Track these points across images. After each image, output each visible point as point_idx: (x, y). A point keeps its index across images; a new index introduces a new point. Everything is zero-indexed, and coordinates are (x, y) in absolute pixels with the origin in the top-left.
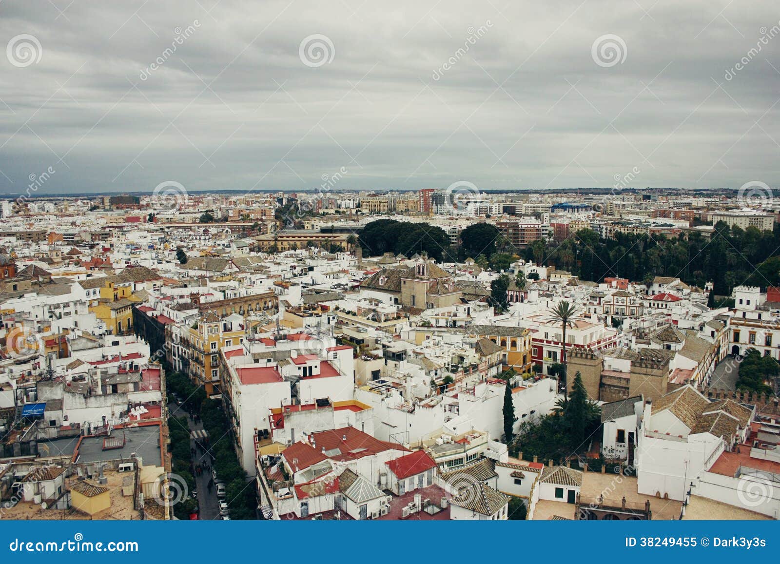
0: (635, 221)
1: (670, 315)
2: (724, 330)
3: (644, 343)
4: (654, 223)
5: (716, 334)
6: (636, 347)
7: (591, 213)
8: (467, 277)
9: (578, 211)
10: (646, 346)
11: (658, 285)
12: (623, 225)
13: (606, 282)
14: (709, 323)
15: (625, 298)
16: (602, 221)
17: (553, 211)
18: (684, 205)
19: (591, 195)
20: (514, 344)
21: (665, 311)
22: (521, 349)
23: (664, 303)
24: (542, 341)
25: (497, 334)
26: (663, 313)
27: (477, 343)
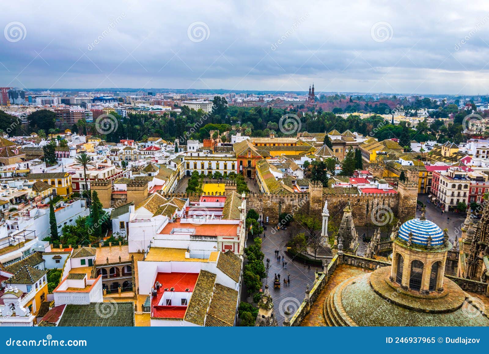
0: (141, 107)
1: (154, 158)
2: (181, 163)
3: (137, 174)
4: (152, 108)
5: (177, 165)
6: (133, 176)
7: (116, 103)
8: (32, 145)
9: (109, 102)
10: (138, 176)
11: (150, 142)
12: (134, 109)
13: (121, 142)
14: (173, 160)
15: (130, 151)
16: (123, 107)
17: (94, 102)
18: (169, 98)
19: (118, 92)
20: (60, 183)
21: (152, 156)
22: (64, 185)
23: (152, 152)
24: (78, 179)
25: (48, 178)
26: (151, 157)
27: (34, 185)
